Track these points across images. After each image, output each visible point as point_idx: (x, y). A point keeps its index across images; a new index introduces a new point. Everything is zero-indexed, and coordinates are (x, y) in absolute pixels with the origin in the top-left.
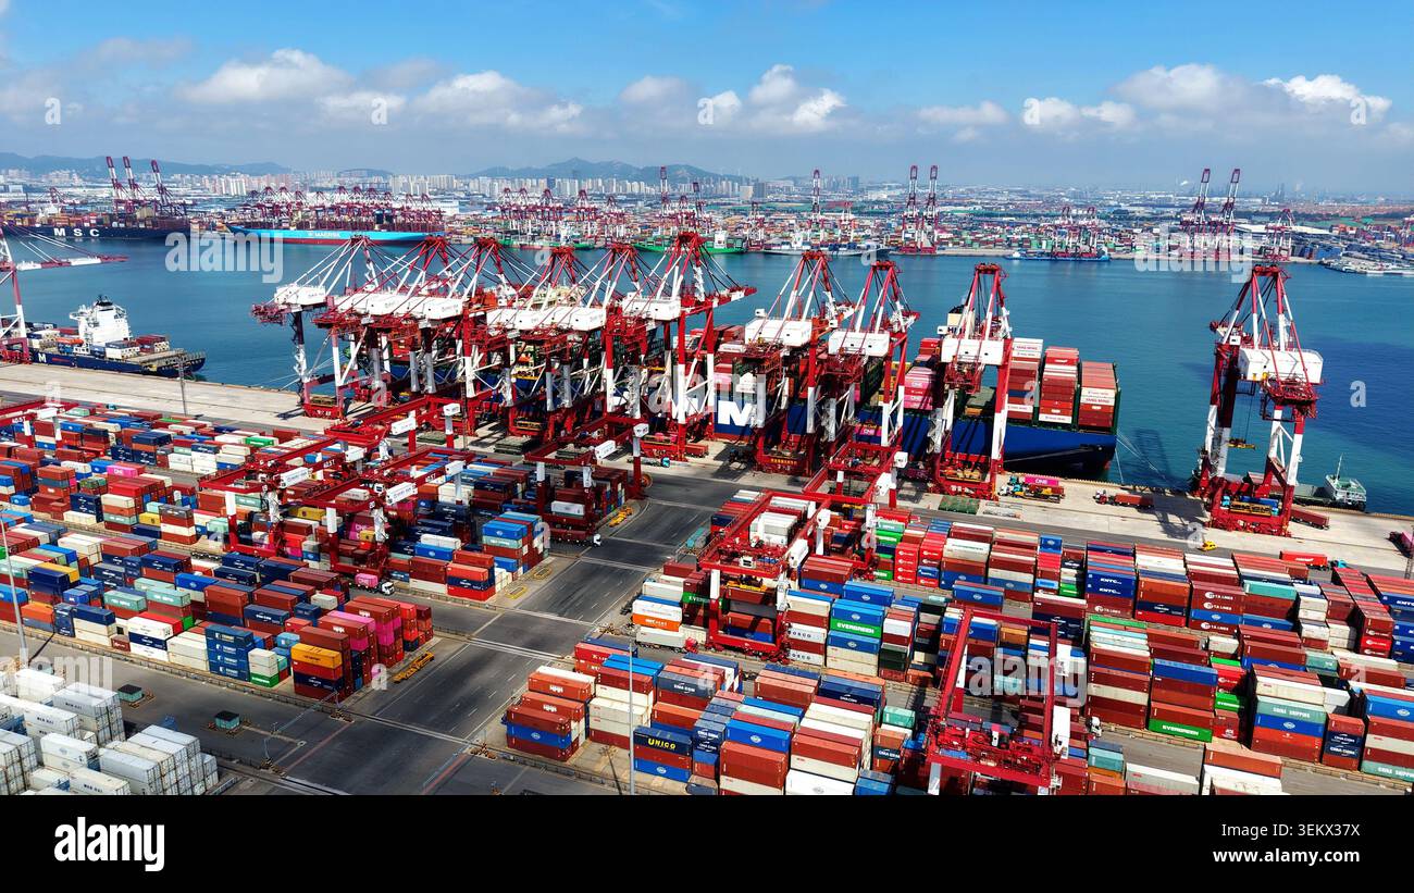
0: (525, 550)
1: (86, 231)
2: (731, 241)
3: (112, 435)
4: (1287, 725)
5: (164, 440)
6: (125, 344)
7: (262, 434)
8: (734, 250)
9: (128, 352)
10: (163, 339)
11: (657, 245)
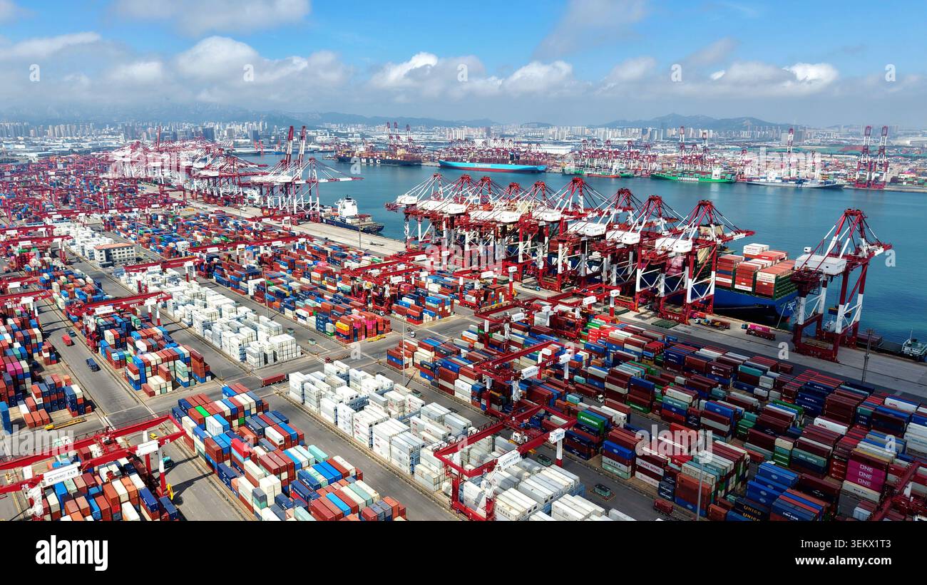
0: (440, 309)
1: (375, 160)
2: (724, 175)
3: (329, 253)
4: (673, 409)
5: (344, 256)
6: (355, 217)
7: (380, 258)
8: (725, 180)
9: (354, 221)
10: (369, 216)
11: (673, 176)
